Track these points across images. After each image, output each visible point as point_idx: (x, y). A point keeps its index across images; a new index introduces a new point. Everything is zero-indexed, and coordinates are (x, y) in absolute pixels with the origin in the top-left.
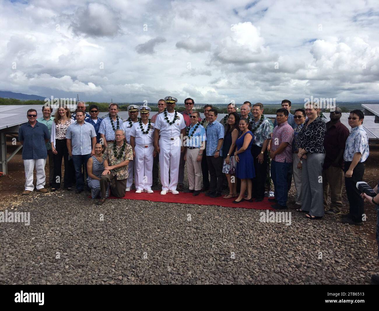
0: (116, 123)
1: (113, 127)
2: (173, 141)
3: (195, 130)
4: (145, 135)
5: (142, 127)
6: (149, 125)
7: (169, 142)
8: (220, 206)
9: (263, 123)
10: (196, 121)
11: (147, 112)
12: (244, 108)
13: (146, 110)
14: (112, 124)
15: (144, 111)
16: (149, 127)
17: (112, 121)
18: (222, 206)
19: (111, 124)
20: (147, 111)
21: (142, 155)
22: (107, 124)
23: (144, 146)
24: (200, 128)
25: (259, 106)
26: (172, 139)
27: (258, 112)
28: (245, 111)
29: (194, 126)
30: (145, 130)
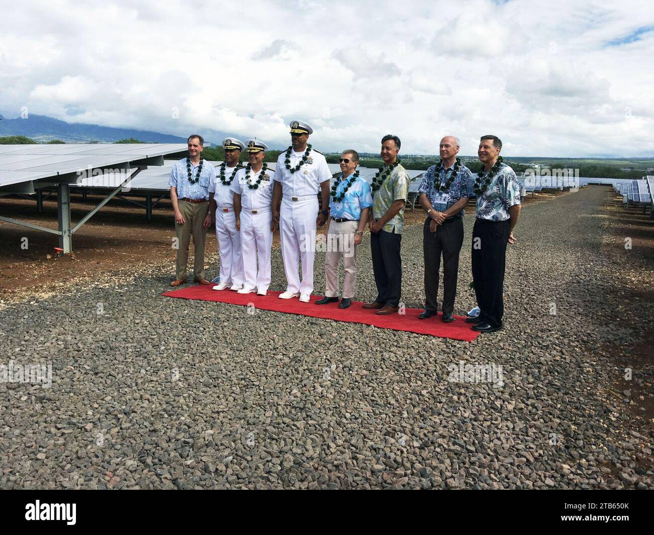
0: (197, 169)
1: (190, 175)
2: (297, 203)
3: (349, 185)
4: (252, 191)
5: (247, 177)
6: (263, 173)
7: (291, 205)
8: (370, 325)
9: (501, 173)
10: (351, 169)
11: (256, 151)
12: (446, 143)
13: (255, 146)
14: (189, 170)
15: (251, 149)
16: (261, 178)
17: (189, 166)
18: (375, 327)
19: (187, 169)
20: (256, 148)
21: (250, 227)
22: (180, 170)
23: (251, 211)
24: (360, 182)
25: (491, 139)
26: (295, 200)
27: (488, 151)
28: (449, 149)
29: (349, 178)
30: (253, 183)
